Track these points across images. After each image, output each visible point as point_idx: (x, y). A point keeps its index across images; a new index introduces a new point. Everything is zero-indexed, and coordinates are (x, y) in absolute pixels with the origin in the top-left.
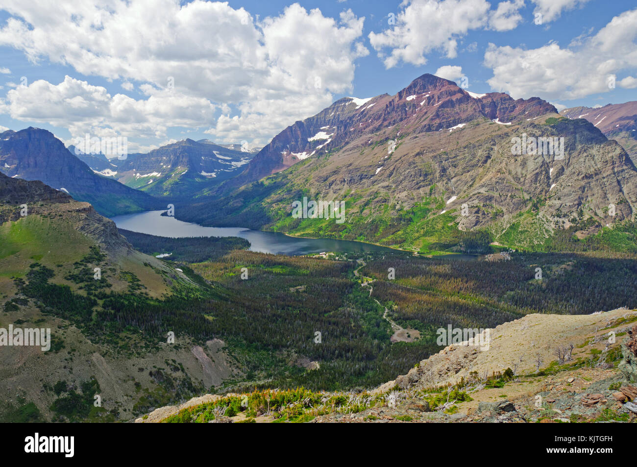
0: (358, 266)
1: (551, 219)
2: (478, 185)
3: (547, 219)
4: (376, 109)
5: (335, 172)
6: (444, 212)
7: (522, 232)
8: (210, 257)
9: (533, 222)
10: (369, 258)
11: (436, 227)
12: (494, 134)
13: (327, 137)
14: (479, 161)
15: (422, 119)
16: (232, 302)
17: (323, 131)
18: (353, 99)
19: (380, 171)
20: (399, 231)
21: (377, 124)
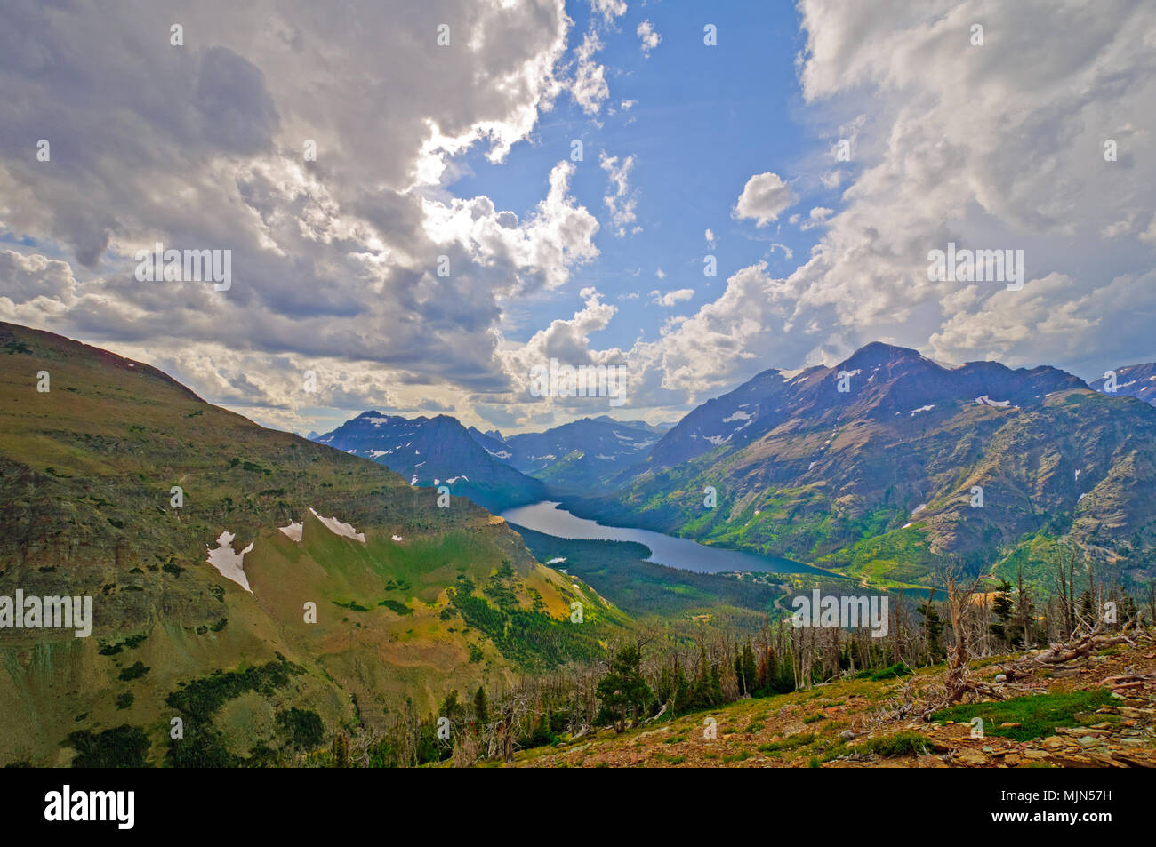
0: (782, 594)
1: (1083, 547)
2: (958, 490)
3: (1076, 546)
4: (808, 385)
5: (755, 466)
6: (908, 525)
7: (1033, 564)
8: (606, 566)
9: (1051, 549)
10: (797, 584)
11: (896, 546)
12: (980, 419)
13: (748, 416)
14: (958, 456)
15: (871, 401)
16: (627, 628)
17: (742, 409)
18: (779, 371)
19: (813, 467)
20: (842, 548)
21: (811, 405)
